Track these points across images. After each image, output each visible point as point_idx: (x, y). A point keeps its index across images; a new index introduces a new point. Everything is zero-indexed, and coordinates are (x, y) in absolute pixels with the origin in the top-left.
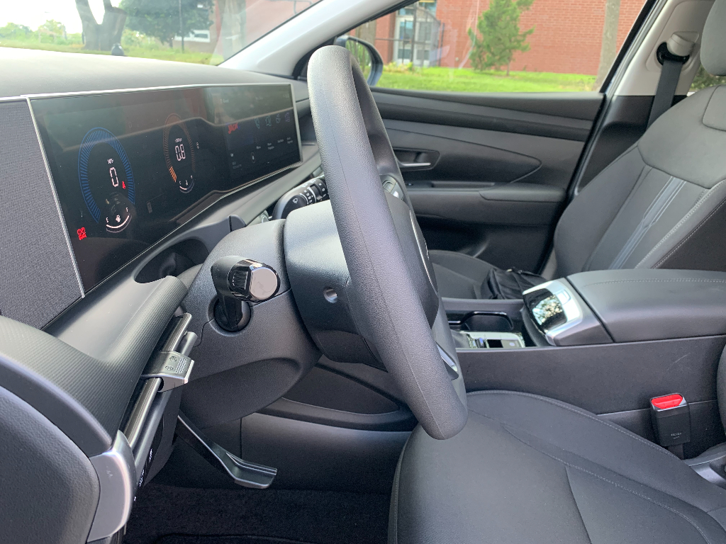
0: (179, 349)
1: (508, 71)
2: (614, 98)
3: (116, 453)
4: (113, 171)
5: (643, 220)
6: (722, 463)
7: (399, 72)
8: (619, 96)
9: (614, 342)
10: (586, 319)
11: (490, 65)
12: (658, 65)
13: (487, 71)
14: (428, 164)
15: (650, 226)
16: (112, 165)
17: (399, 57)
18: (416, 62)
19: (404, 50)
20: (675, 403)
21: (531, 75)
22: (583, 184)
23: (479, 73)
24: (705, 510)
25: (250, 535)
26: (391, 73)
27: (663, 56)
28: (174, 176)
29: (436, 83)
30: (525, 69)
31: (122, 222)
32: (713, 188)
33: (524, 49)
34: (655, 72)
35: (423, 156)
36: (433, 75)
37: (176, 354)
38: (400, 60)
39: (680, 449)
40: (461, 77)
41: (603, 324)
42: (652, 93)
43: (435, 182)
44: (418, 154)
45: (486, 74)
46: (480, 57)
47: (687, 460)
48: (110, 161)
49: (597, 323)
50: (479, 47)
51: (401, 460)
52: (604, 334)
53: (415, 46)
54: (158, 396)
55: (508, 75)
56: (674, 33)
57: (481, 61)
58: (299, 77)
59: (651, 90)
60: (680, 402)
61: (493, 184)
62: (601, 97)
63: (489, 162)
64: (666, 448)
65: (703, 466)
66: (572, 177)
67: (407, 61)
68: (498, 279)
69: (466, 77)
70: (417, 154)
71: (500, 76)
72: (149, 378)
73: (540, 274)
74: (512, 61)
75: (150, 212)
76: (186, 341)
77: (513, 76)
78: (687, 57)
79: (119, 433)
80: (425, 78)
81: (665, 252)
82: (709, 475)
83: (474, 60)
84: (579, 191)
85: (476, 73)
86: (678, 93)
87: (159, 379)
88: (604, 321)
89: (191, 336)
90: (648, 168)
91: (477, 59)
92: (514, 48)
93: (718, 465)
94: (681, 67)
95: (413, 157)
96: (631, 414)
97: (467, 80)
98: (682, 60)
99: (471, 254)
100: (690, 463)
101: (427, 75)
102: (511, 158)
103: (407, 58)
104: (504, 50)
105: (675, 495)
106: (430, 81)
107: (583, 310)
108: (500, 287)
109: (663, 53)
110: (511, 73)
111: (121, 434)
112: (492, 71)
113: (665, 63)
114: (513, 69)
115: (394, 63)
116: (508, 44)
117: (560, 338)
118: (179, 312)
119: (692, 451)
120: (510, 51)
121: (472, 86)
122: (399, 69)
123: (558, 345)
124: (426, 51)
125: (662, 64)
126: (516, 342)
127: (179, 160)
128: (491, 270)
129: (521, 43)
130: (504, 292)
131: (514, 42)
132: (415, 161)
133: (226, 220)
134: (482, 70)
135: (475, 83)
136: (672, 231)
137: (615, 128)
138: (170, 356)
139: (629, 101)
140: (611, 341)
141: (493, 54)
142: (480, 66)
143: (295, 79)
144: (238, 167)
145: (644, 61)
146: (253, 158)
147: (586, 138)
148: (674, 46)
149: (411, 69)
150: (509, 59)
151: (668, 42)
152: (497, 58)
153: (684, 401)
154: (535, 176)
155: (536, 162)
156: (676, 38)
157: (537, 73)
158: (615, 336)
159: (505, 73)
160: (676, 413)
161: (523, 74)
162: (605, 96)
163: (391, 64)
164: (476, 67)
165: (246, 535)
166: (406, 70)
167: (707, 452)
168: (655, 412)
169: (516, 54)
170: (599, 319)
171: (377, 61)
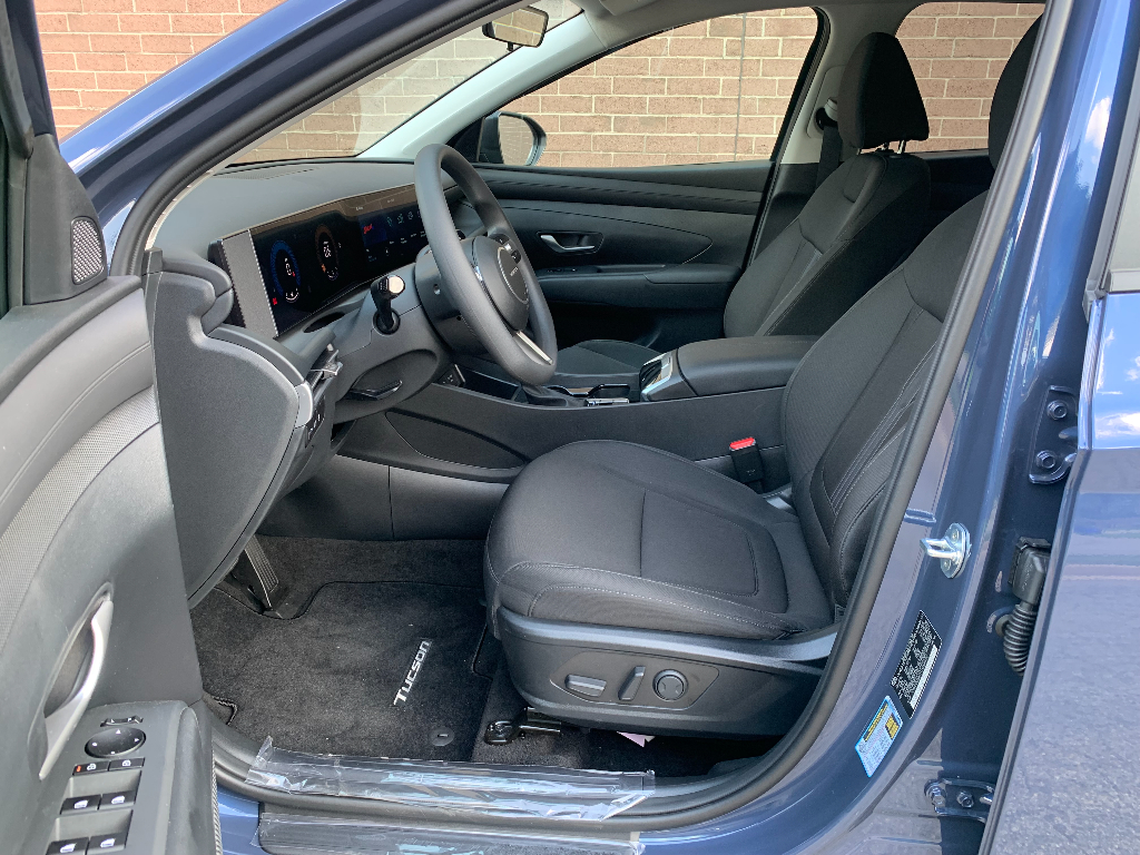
2: (783, 167)
6: (792, 492)
8: (788, 165)
9: (698, 396)
10: (673, 377)
12: (818, 131)
14: (593, 247)
27: (822, 122)
34: (817, 141)
35: (586, 238)
39: (760, 486)
41: (686, 380)
42: (816, 159)
43: (601, 267)
44: (581, 237)
52: (688, 388)
56: (829, 98)
60: (752, 442)
61: (663, 266)
62: (770, 165)
65: (775, 497)
70: (579, 237)
82: (778, 503)
88: (688, 378)
93: (788, 494)
95: (576, 239)
100: (765, 495)
107: (674, 372)
109: (821, 118)
113: (824, 128)
123: (651, 401)
125: (822, 130)
132: (578, 245)
137: (783, 198)
140: (694, 395)
145: (806, 126)
146: (387, 252)
147: (756, 212)
148: (830, 111)
151: (824, 107)
154: (709, 253)
155: (707, 241)
156: (830, 103)
158: (698, 390)
160: (747, 452)
162: (774, 165)
167: (781, 488)
170: (683, 377)
171: (538, 134)
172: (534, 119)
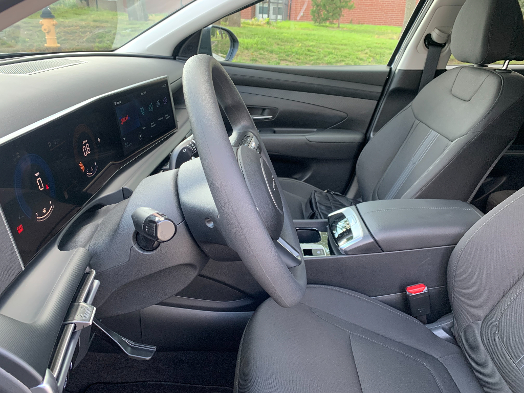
0: (85, 301)
1: (339, 24)
2: (397, 71)
3: (46, 385)
4: (39, 181)
5: (413, 159)
6: (449, 326)
7: (260, 25)
8: (399, 70)
9: (383, 252)
10: (365, 237)
11: (327, 19)
12: (425, 48)
13: (324, 24)
14: (271, 117)
15: (417, 163)
16: (38, 177)
17: (260, 13)
18: (272, 16)
19: (263, 7)
20: (421, 290)
21: (356, 27)
22: (377, 130)
23: (318, 26)
24: (437, 357)
25: (150, 381)
26: (254, 27)
27: (429, 43)
28: (83, 168)
29: (286, 34)
30: (351, 22)
31: (47, 211)
32: (454, 142)
33: (350, 8)
34: (423, 54)
35: (267, 111)
36: (284, 27)
37: (84, 304)
38: (261, 15)
39: (424, 318)
40: (304, 29)
41: (375, 240)
42: (422, 68)
43: (276, 129)
44: (264, 109)
45: (323, 26)
46: (318, 13)
47: (428, 325)
48: (37, 175)
49: (372, 240)
50: (318, 6)
51: (243, 335)
52: (376, 246)
53: (271, 4)
54: (73, 333)
55: (338, 27)
56: (436, 28)
57: (319, 16)
58: (177, 57)
59: (421, 66)
60: (424, 289)
61: (315, 130)
62: (388, 69)
63: (312, 115)
64: (416, 318)
65: (438, 328)
66: (369, 125)
67: (265, 16)
68: (317, 198)
69: (308, 29)
71: (333, 28)
72: (67, 324)
73: (346, 195)
74: (341, 17)
75: (66, 198)
76: (93, 287)
77: (343, 28)
78: (445, 44)
79: (47, 370)
80: (279, 30)
81: (421, 187)
82: (441, 334)
83: (314, 16)
84: (373, 135)
85: (315, 25)
86: (439, 68)
87: (73, 325)
88: (377, 239)
89: (97, 282)
90: (417, 122)
91: (316, 15)
92: (343, 7)
93: (447, 327)
94: (441, 50)
95: (261, 112)
96: (394, 296)
97: (309, 32)
98: (441, 46)
99: (300, 179)
100: (429, 326)
101: (280, 28)
102: (328, 112)
103: (265, 13)
104: (336, 8)
105: (419, 348)
106: (282, 33)
107: (363, 230)
108: (318, 204)
109: (428, 41)
110: (341, 25)
111: (49, 371)
112: (328, 24)
113: (430, 47)
114: (343, 23)
115: (256, 19)
116: (338, 4)
117: (348, 249)
118: (88, 269)
119: (432, 319)
120: (340, 9)
121: (313, 37)
122: (259, 23)
123: (347, 254)
124: (279, 8)
125: (428, 48)
126: (322, 251)
127: (86, 155)
128: (313, 192)
129: (348, 3)
130: (320, 209)
131: (343, 2)
132: (262, 115)
133: (120, 191)
134: (320, 24)
135: (314, 35)
136: (426, 173)
137: (398, 92)
138: (80, 307)
139: (406, 73)
140: (381, 251)
141: (328, 11)
142: (318, 20)
143: (175, 59)
144: (129, 145)
145: (416, 46)
146: (140, 136)
147: (378, 98)
148: (435, 36)
149: (268, 23)
150: (340, 15)
151: (432, 34)
152: (331, 14)
153: (426, 289)
154: (344, 124)
155: (344, 115)
156: (437, 31)
157: (360, 25)
158: (383, 248)
159: (337, 25)
160: (421, 296)
161: (349, 26)
162: (391, 69)
163: (253, 20)
164: (316, 21)
165: (147, 381)
166: (265, 24)
167: (441, 319)
168: (408, 296)
169: (345, 12)
170: (373, 237)
171: (234, 40)
172: (232, 31)
